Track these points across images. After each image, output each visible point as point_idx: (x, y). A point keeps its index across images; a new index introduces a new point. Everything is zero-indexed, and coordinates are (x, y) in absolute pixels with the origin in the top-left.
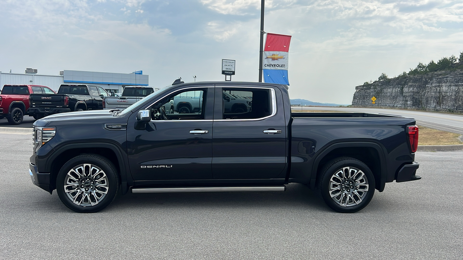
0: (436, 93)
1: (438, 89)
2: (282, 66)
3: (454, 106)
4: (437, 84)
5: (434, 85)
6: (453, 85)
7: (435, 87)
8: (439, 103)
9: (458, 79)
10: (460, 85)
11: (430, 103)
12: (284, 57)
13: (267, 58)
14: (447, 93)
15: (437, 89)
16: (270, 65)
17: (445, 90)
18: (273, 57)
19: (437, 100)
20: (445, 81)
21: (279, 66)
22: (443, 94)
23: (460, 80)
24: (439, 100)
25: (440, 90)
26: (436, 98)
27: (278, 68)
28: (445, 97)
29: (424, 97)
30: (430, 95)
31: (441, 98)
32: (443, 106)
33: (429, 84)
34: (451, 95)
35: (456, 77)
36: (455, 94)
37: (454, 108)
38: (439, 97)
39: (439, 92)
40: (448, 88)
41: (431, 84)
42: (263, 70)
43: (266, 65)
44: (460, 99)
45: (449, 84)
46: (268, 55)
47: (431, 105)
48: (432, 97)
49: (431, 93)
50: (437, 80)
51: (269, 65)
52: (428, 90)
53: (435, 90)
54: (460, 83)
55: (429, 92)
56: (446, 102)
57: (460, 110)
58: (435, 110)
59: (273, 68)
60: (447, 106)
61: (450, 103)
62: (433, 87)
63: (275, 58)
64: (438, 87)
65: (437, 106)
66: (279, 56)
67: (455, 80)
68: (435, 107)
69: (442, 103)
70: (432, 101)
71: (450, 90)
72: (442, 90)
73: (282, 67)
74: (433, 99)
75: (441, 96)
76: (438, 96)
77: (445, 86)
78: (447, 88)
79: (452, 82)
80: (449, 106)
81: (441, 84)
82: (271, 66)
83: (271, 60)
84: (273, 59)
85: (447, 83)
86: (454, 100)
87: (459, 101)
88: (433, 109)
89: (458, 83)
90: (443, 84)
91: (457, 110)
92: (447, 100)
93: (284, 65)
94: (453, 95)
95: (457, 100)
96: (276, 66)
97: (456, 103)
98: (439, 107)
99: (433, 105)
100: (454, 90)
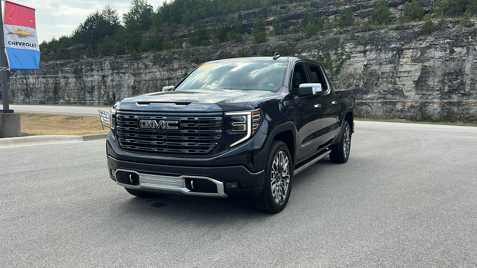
0: (22, 85)
1: (25, 81)
2: (33, 45)
3: (44, 98)
4: (23, 76)
5: (19, 77)
6: (41, 77)
7: (21, 79)
8: (27, 95)
9: (45, 71)
10: (48, 77)
11: (17, 95)
12: (34, 35)
13: (11, 33)
14: (36, 85)
15: (23, 81)
16: (16, 44)
17: (33, 82)
18: (19, 32)
19: (24, 93)
20: (31, 73)
21: (30, 45)
22: (31, 86)
23: (47, 72)
24: (27, 92)
25: (27, 82)
26: (23, 90)
27: (29, 48)
28: (33, 89)
29: (9, 90)
30: (16, 87)
31: (29, 90)
32: (32, 98)
33: (13, 76)
34: (40, 87)
35: (42, 69)
36: (44, 86)
37: (45, 100)
38: (27, 90)
39: (27, 84)
40: (36, 80)
41: (16, 76)
42: (5, 48)
43: (10, 43)
44: (49, 91)
45: (36, 76)
46: (11, 29)
47: (19, 98)
48: (18, 89)
49: (16, 85)
50: (21, 72)
51: (14, 43)
52: (13, 82)
53: (21, 82)
54: (48, 75)
55: (13, 84)
56: (35, 94)
57: (51, 101)
58: (23, 102)
59: (22, 48)
60: (36, 98)
61: (40, 95)
62: (18, 78)
63: (22, 34)
64: (24, 79)
65: (26, 99)
66: (27, 33)
67: (43, 72)
68: (24, 100)
69: (31, 96)
70: (20, 94)
71: (39, 82)
72: (29, 82)
73: (33, 47)
74: (20, 92)
75: (29, 88)
76: (26, 88)
77: (32, 78)
78: (34, 80)
79: (40, 74)
80: (39, 99)
81: (27, 76)
82: (18, 44)
83: (17, 36)
84: (21, 36)
85: (34, 75)
86: (44, 92)
87: (49, 93)
88: (21, 102)
89: (46, 75)
90: (30, 76)
91: (48, 101)
92: (36, 92)
93: (35, 45)
94: (42, 87)
95: (47, 91)
96: (25, 45)
97: (46, 94)
98: (28, 100)
99: (21, 98)
100: (43, 82)
